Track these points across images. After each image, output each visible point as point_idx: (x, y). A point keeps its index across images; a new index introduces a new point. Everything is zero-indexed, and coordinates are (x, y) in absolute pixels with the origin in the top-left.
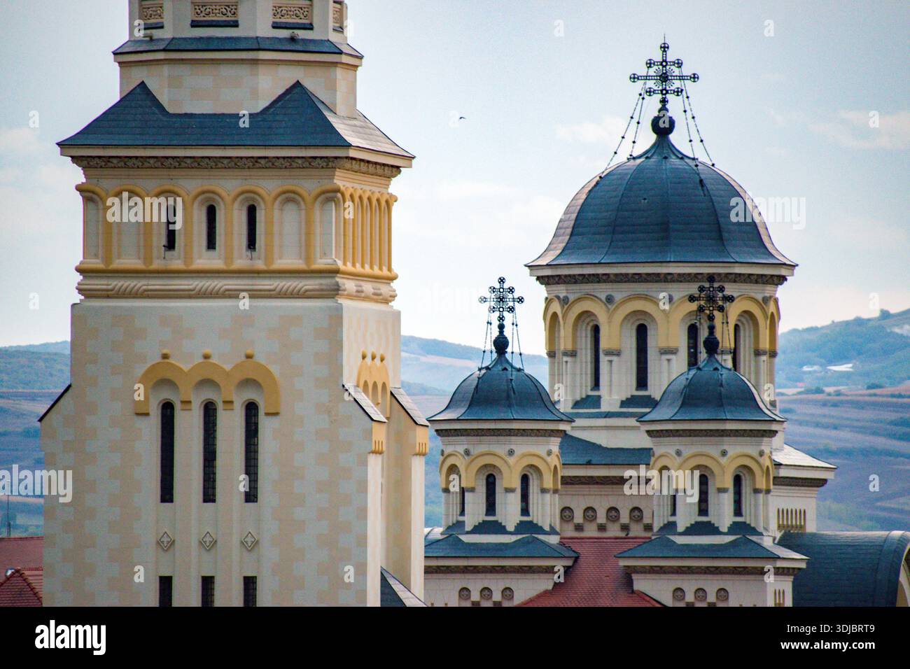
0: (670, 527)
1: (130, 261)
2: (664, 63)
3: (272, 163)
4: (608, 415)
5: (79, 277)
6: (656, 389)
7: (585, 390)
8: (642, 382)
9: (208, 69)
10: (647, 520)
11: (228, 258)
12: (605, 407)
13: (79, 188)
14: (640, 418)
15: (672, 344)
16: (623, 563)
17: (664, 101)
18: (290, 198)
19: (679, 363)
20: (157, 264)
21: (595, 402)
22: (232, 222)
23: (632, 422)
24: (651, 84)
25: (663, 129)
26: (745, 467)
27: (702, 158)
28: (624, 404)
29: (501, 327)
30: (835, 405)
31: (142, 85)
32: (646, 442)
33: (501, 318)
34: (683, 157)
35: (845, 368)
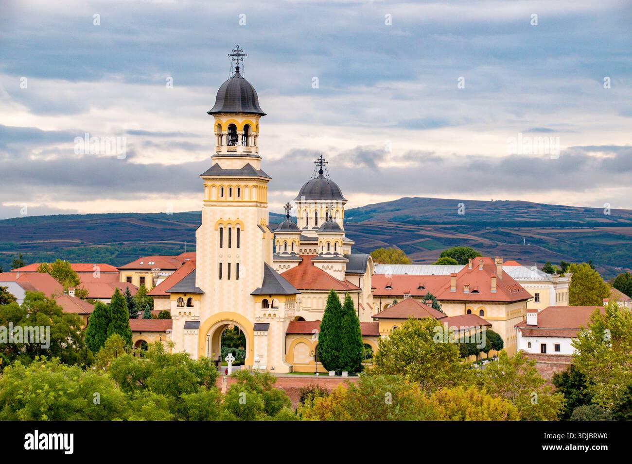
0: (322, 253)
1: (214, 199)
2: (321, 159)
3: (243, 179)
4: (309, 231)
5: (204, 202)
6: (319, 225)
7: (305, 225)
8: (316, 224)
9: (231, 160)
10: (317, 252)
11: (234, 199)
12: (309, 229)
14: (316, 231)
15: (322, 217)
16: (312, 260)
17: (321, 167)
18: (246, 186)
19: (324, 221)
20: (220, 200)
21: (307, 228)
22: (235, 191)
23: (314, 232)
24: (319, 164)
25: (321, 172)
27: (329, 179)
28: (313, 228)
31: (217, 163)
32: (317, 236)
33: (288, 211)
34: (325, 179)
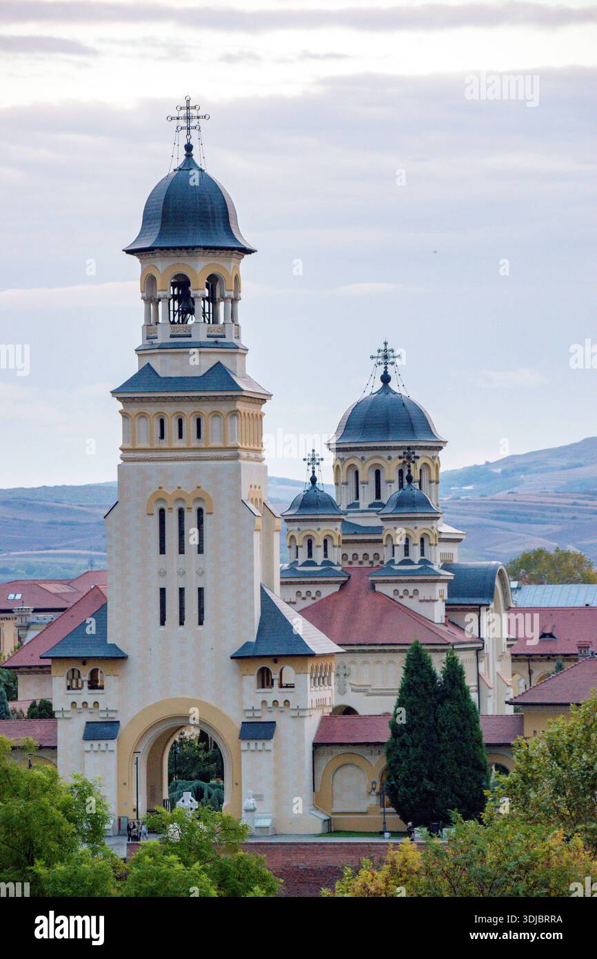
0: (392, 562)
1: (144, 444)
2: (385, 350)
3: (208, 399)
4: (363, 511)
5: (121, 452)
6: (384, 499)
7: (352, 500)
8: (378, 496)
9: (177, 356)
10: (381, 559)
11: (188, 443)
12: (361, 508)
13: (121, 412)
14: (377, 512)
15: (392, 479)
16: (370, 579)
17: (386, 368)
18: (216, 414)
19: (395, 487)
20: (156, 446)
21: (357, 505)
22: (190, 426)
23: (374, 514)
24: (380, 360)
25: (386, 379)
26: (425, 534)
27: (404, 393)
28: (370, 506)
29: (314, 472)
30: (466, 504)
31: (148, 364)
32: (380, 523)
33: (313, 468)
34: (395, 393)
35: (470, 487)
